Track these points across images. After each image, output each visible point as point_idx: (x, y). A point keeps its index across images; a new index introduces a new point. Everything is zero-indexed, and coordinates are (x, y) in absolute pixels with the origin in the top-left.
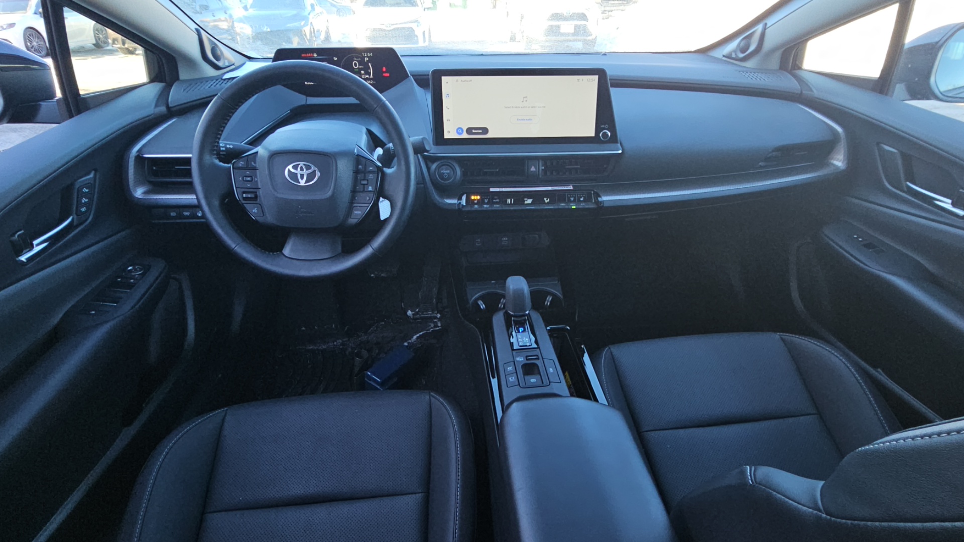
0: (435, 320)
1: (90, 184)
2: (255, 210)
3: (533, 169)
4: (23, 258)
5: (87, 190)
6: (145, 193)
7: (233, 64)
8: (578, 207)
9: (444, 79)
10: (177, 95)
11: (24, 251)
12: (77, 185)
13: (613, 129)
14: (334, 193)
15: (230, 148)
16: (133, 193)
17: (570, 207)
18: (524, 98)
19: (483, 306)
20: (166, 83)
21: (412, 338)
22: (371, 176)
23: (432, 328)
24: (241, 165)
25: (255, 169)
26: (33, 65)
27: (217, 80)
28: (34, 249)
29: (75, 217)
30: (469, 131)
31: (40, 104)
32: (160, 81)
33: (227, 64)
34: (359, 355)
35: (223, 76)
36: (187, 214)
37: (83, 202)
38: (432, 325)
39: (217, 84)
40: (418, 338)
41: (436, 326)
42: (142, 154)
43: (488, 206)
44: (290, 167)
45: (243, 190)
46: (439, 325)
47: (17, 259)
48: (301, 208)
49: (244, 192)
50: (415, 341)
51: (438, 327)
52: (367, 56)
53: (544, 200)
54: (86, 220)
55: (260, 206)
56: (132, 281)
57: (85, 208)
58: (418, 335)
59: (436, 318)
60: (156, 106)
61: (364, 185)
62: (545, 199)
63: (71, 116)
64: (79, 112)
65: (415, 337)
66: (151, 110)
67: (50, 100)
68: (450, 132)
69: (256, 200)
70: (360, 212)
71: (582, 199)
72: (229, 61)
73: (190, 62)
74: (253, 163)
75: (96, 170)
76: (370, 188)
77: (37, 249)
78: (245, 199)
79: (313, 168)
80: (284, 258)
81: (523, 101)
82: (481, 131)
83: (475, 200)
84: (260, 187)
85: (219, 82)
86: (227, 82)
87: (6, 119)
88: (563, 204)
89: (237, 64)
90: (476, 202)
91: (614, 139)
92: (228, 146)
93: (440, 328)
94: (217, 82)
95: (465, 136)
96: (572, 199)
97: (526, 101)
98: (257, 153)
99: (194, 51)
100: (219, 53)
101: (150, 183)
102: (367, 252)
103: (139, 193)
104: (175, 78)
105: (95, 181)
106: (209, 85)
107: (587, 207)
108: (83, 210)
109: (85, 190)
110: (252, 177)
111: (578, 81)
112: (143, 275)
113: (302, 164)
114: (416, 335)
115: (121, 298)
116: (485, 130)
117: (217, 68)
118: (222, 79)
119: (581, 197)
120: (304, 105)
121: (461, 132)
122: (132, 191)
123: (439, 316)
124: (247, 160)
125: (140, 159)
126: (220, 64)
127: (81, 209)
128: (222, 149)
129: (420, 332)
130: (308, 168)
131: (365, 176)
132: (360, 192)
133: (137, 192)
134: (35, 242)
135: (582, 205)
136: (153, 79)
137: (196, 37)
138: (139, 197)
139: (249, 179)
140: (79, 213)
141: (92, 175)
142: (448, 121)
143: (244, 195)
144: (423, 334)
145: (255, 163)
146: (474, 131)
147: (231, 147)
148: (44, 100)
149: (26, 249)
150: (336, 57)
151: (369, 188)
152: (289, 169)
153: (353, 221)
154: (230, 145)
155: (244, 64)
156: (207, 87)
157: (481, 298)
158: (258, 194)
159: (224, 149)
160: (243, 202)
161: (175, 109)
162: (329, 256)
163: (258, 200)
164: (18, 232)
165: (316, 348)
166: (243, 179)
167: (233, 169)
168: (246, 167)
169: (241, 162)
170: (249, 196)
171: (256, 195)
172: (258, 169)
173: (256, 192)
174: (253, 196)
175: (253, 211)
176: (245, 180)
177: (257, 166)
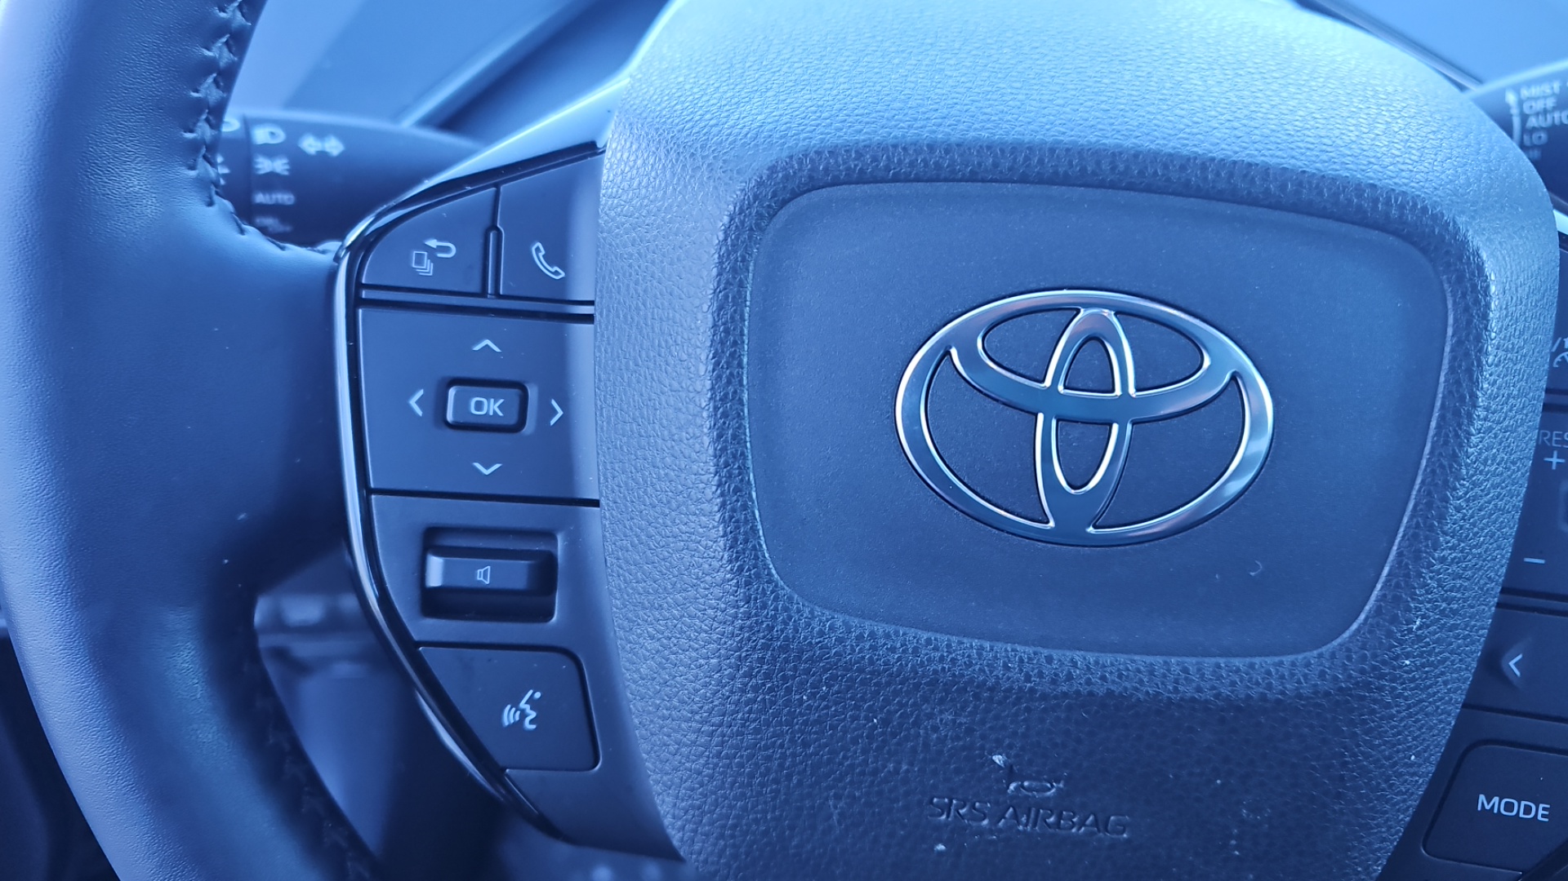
2: (519, 713)
15: (322, 155)
24: (427, 268)
25: (558, 310)
45: (431, 514)
49: (432, 540)
55: (566, 665)
69: (545, 617)
74: (538, 252)
78: (434, 602)
84: (591, 488)
92: (310, 145)
98: (588, 150)
110: (521, 387)
124: (496, 229)
128: (264, 165)
139: (490, 407)
143: (436, 571)
145: (559, 254)
147: (334, 147)
154: (321, 132)
158: (563, 549)
159: (280, 166)
160: (423, 628)
163: (559, 619)
166: (435, 405)
167: (354, 302)
168: (475, 287)
169: (433, 243)
170: (483, 575)
171: (546, 572)
172: (589, 319)
173: (549, 535)
174: (516, 575)
175: (509, 716)
176: (450, 417)
177: (582, 290)
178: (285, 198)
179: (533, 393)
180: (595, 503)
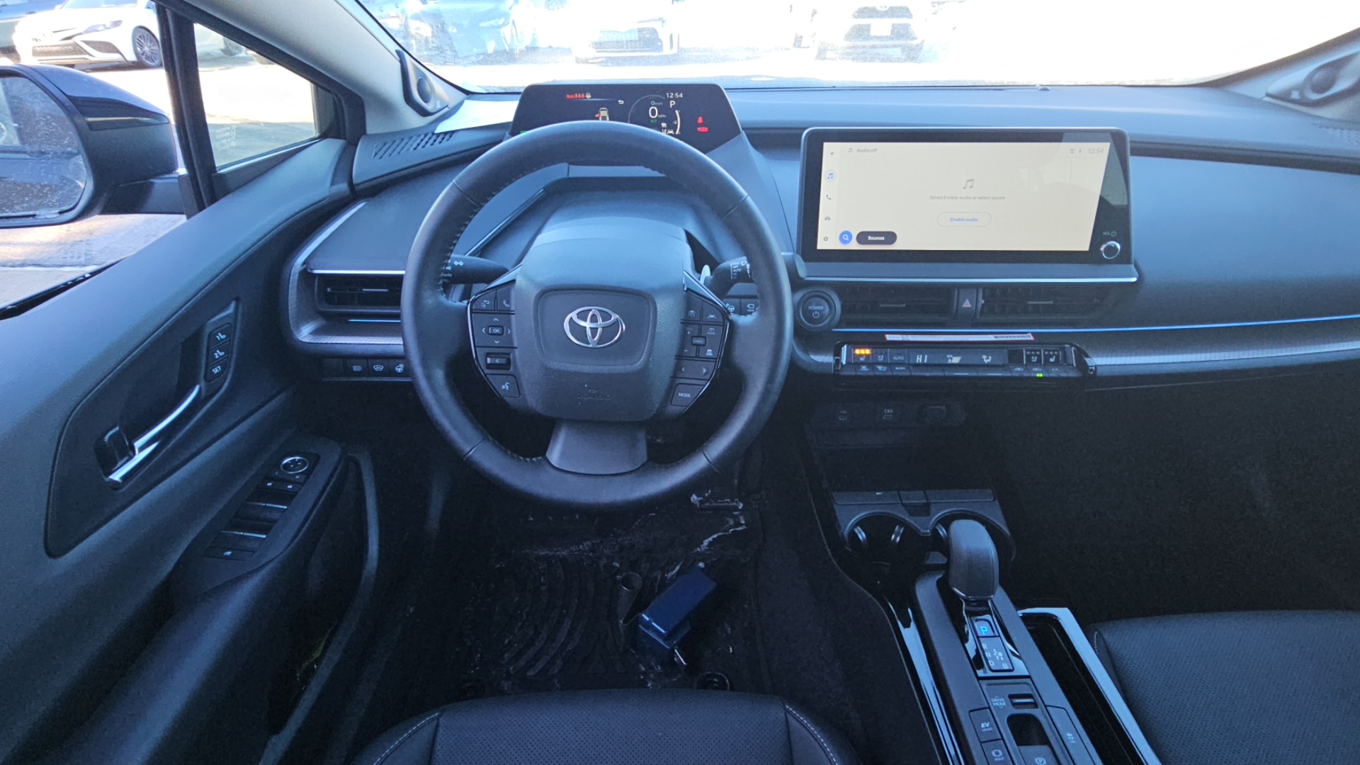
0: (736, 513)
1: (228, 325)
2: (506, 387)
3: (967, 304)
4: (117, 476)
5: (223, 337)
6: (315, 333)
7: (447, 106)
8: (1047, 375)
9: (828, 147)
10: (367, 164)
11: (119, 465)
12: (208, 330)
13: (1125, 239)
14: (647, 362)
15: (459, 265)
16: (295, 333)
17: (1032, 375)
18: (968, 181)
19: (862, 536)
20: (345, 139)
21: (702, 543)
22: (711, 331)
23: (731, 527)
24: (484, 306)
25: (508, 313)
26: (143, 116)
27: (425, 136)
28: (136, 457)
29: (203, 383)
30: (862, 237)
31: (153, 183)
32: (337, 136)
33: (439, 107)
34: (626, 581)
35: (435, 129)
36: (378, 368)
37: (217, 357)
38: (731, 522)
39: (427, 142)
40: (710, 544)
41: (738, 524)
42: (312, 270)
43: (885, 368)
44: (573, 315)
45: (487, 350)
46: (743, 522)
47: (107, 480)
48: (589, 388)
49: (488, 355)
50: (707, 550)
51: (742, 525)
52: (674, 99)
53: (983, 359)
54: (221, 387)
55: (514, 378)
56: (290, 487)
57: (219, 367)
58: (710, 539)
59: (736, 509)
60: (333, 183)
61: (698, 345)
62: (984, 357)
63: (201, 207)
64: (213, 200)
65: (706, 542)
66: (323, 190)
67: (167, 176)
68: (827, 240)
69: (509, 369)
70: (689, 395)
71: (1052, 360)
72: (442, 100)
73: (385, 106)
74: (505, 302)
75: (237, 300)
76: (709, 353)
77: (139, 457)
78: (489, 366)
79: (615, 317)
80: (549, 468)
81: (965, 188)
82: (883, 238)
83: (861, 355)
84: (515, 345)
85: (430, 139)
86: (443, 139)
87: (97, 209)
88: (1019, 369)
89: (451, 106)
90: (862, 359)
91: (1125, 257)
92: (456, 263)
93: (744, 527)
94: (426, 139)
95: (854, 245)
96: (1034, 359)
97: (971, 187)
98: (513, 281)
99: (393, 89)
100: (428, 88)
101: (325, 315)
102: (697, 464)
103: (304, 333)
104: (361, 131)
105: (236, 320)
106: (415, 146)
107: (1064, 375)
108: (216, 371)
109: (221, 336)
110: (502, 327)
111: (1072, 152)
112: (307, 474)
113: (594, 310)
114: (707, 538)
115: (275, 521)
116: (891, 237)
117: (423, 113)
118: (433, 134)
119: (1051, 356)
120: (564, 180)
121: (847, 239)
122: (293, 329)
123: (741, 506)
124: (496, 298)
125: (306, 275)
126: (429, 107)
127: (213, 370)
129: (714, 534)
130: (606, 317)
131: (700, 330)
132: (689, 358)
133: (301, 331)
134: (138, 444)
135: (1055, 372)
136: (326, 133)
137: (399, 64)
138: (307, 340)
139: (497, 331)
140: (209, 377)
141: (231, 310)
142: (827, 221)
143: (489, 360)
144: (718, 536)
145: (508, 302)
146: (870, 238)
147: (461, 264)
148: (157, 175)
149: (121, 459)
150: (621, 99)
151: (706, 352)
152: (571, 318)
153: (673, 409)
154: (458, 260)
155: (461, 104)
156: (412, 149)
157: (859, 523)
158: (511, 357)
160: (487, 371)
161: (361, 187)
162: (629, 468)
163: (511, 369)
164: (109, 431)
165: (551, 553)
166: (487, 331)
167: (471, 312)
168: (493, 309)
169: (485, 301)
170: (497, 361)
171: (509, 360)
172: (514, 314)
173: (509, 354)
174: (503, 361)
175: (503, 387)
176: (490, 332)
177: (513, 308)
178: (450, 275)
179: (505, 328)
180: (516, 348)
